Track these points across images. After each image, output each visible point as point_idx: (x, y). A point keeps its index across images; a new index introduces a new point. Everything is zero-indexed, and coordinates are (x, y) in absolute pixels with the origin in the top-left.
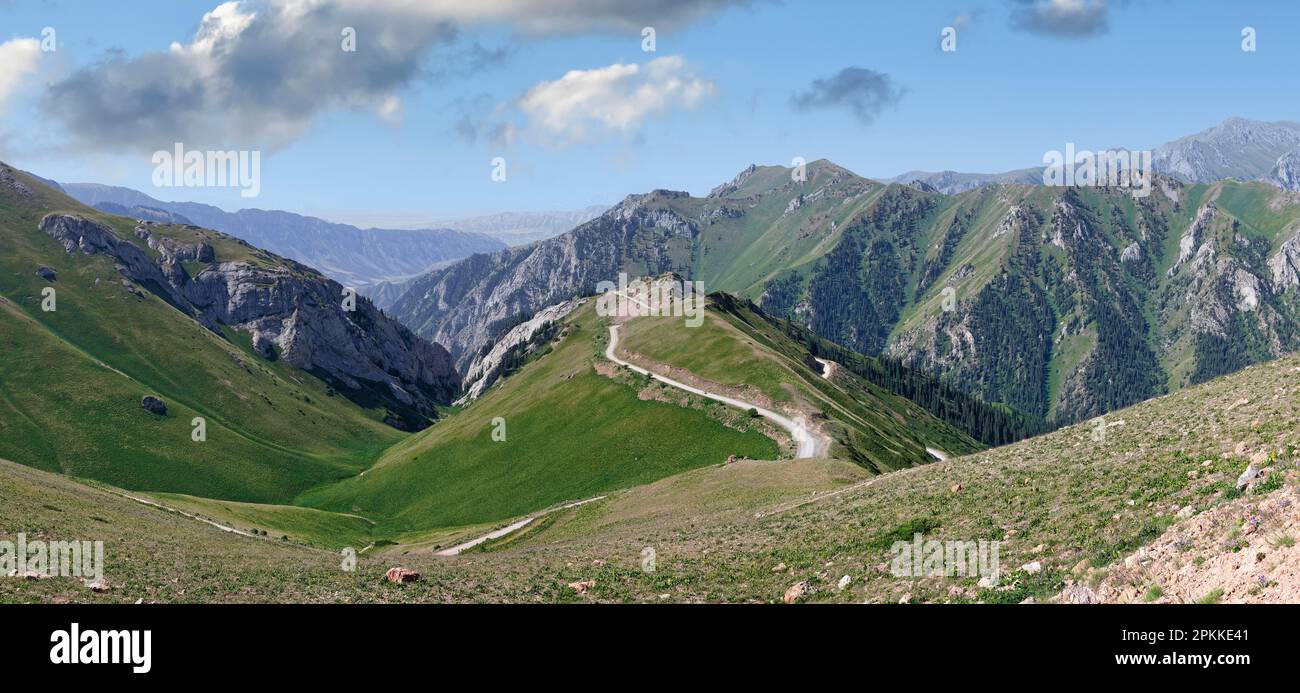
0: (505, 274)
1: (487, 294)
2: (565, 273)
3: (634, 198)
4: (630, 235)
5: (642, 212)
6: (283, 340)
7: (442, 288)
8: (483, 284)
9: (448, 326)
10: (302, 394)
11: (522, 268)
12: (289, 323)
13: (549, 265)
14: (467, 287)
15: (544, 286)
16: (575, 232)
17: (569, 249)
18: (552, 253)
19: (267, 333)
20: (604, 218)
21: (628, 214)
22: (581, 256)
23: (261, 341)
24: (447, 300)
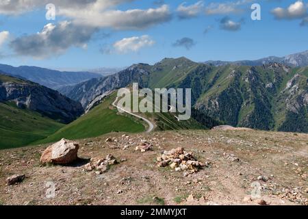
0: (100, 83)
1: (96, 88)
2: (116, 83)
3: (134, 65)
4: (133, 74)
5: (136, 68)
6: (27, 103)
7: (84, 87)
8: (95, 86)
9: (86, 96)
10: (33, 117)
11: (105, 82)
12: (28, 98)
13: (112, 81)
14: (91, 86)
15: (111, 86)
16: (119, 73)
17: (117, 77)
18: (113, 78)
19: (22, 102)
20: (126, 70)
21: (132, 69)
22: (120, 79)
23: (19, 104)
24: (86, 89)
